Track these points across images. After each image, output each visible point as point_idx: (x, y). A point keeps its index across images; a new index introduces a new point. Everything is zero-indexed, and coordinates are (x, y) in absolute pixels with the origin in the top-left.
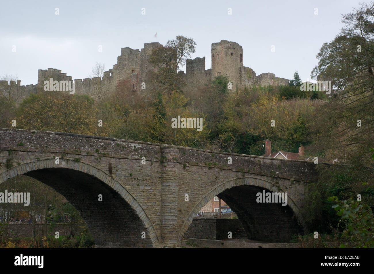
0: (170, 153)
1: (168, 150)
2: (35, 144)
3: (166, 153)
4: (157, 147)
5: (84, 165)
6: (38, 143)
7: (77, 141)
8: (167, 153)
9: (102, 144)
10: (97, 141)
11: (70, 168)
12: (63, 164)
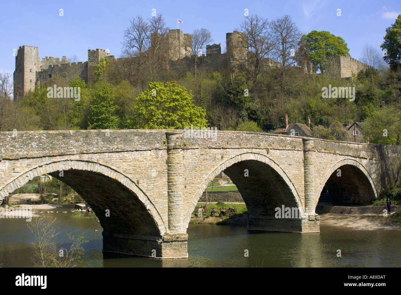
0: (309, 144)
1: (308, 142)
3: (306, 144)
4: (300, 139)
5: (263, 156)
6: (237, 141)
9: (272, 139)
11: (255, 159)
12: (251, 157)
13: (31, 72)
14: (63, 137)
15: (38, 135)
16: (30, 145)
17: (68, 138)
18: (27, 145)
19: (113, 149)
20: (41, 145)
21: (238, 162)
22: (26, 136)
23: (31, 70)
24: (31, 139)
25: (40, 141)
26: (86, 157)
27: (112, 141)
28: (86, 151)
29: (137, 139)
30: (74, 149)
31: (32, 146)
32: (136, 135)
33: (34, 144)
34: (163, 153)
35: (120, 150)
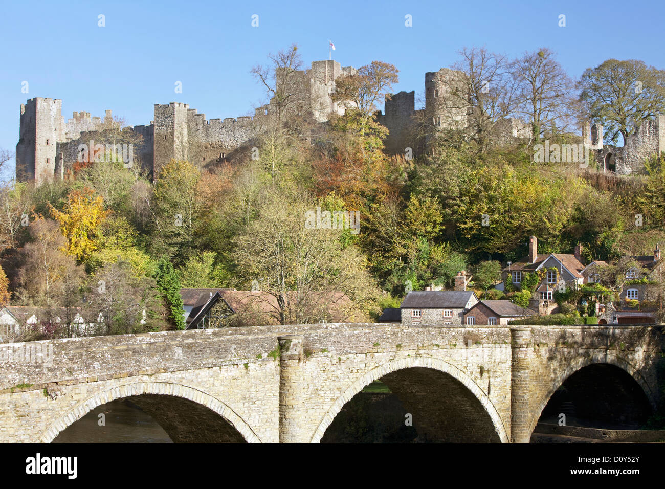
0: (522, 336)
1: (520, 333)
2: (390, 343)
3: (517, 337)
5: (436, 360)
6: (393, 341)
7: (430, 334)
8: (519, 337)
9: (453, 334)
10: (448, 330)
11: (423, 366)
12: (418, 363)
13: (47, 144)
14: (133, 352)
15: (101, 353)
16: (91, 366)
17: (140, 354)
18: (88, 367)
19: (200, 365)
20: (105, 364)
21: (394, 372)
22: (86, 355)
23: (48, 140)
24: (93, 357)
25: (103, 360)
26: (163, 377)
27: (199, 354)
28: (164, 369)
29: (235, 349)
30: (148, 368)
31: (94, 367)
32: (234, 343)
33: (96, 365)
34: (273, 365)
35: (210, 366)
